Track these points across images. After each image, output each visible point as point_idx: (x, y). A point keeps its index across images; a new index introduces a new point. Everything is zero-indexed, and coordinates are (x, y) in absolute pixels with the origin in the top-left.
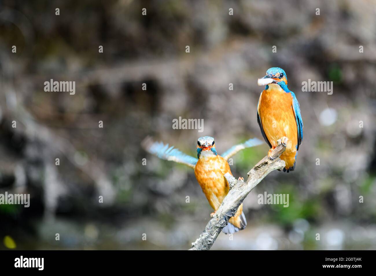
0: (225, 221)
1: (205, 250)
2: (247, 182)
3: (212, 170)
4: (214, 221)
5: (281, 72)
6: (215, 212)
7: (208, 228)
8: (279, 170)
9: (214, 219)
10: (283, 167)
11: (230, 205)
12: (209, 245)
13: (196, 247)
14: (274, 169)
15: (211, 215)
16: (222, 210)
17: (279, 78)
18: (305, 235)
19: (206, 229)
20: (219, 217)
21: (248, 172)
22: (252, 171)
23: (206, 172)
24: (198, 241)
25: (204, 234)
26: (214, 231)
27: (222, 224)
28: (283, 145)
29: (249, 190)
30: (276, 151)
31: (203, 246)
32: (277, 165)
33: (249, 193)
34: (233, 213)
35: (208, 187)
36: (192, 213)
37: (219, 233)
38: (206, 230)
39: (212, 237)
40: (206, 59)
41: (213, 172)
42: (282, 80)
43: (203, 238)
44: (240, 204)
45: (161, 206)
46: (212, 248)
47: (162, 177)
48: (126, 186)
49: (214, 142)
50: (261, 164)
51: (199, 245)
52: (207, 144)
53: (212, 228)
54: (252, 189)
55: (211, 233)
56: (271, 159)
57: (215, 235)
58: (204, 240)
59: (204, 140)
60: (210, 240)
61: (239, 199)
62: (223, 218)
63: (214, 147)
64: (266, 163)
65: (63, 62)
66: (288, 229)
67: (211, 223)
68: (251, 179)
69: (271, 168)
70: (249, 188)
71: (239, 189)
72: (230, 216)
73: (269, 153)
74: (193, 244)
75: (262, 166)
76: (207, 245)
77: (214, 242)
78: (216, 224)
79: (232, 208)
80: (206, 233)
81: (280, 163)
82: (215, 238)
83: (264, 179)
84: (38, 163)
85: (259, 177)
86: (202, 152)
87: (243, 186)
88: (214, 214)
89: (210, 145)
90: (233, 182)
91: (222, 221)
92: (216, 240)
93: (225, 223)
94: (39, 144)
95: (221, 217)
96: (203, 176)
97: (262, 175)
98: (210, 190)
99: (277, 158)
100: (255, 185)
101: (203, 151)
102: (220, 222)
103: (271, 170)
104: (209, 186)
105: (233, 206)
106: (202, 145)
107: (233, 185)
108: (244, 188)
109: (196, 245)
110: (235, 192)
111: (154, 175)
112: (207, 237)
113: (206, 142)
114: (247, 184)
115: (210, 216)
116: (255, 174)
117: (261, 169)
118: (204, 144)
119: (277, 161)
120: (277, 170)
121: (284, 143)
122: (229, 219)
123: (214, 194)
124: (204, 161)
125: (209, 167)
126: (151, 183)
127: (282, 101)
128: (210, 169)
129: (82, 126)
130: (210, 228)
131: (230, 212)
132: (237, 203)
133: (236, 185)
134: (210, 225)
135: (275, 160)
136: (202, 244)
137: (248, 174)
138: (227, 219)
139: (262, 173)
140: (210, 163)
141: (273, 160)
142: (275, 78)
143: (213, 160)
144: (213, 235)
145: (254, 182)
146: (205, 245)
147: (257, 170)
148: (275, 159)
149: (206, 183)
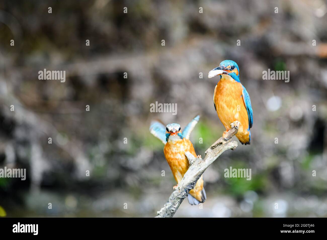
0: (186, 193)
1: (168, 217)
2: (205, 159)
3: (178, 152)
4: (176, 193)
5: (232, 65)
6: (177, 185)
7: (171, 199)
8: (232, 149)
9: (176, 191)
10: (235, 146)
11: (190, 180)
12: (172, 213)
13: (160, 215)
14: (228, 148)
15: (174, 187)
16: (184, 183)
17: (230, 70)
18: (255, 205)
19: (170, 199)
20: (181, 190)
21: (205, 151)
22: (209, 150)
23: (172, 153)
24: (162, 210)
25: (168, 204)
26: (177, 201)
27: (183, 195)
28: (236, 128)
29: (206, 166)
30: (230, 133)
31: (167, 215)
32: (230, 145)
33: (206, 169)
34: (193, 186)
35: (174, 166)
36: (157, 186)
37: (181, 203)
38: (169, 201)
39: (174, 206)
40: (170, 54)
41: (178, 153)
42: (233, 71)
43: (167, 207)
44: (198, 179)
45: (131, 180)
46: (175, 216)
47: (132, 155)
48: (101, 162)
49: (180, 128)
50: (216, 144)
51: (164, 213)
52: (174, 130)
53: (174, 199)
54: (209, 165)
55: (174, 203)
56: (225, 140)
57: (177, 205)
58: (168, 209)
59: (172, 126)
60: (173, 209)
61: (197, 174)
62: (184, 191)
63: (180, 132)
64: (221, 143)
65: (47, 56)
66: (239, 199)
67: (173, 195)
68: (208, 157)
69: (225, 147)
70: (207, 164)
71: (197, 166)
72: (190, 188)
73: (224, 134)
74: (158, 212)
75: (217, 146)
76: (170, 214)
77: (176, 211)
78: (178, 195)
79: (192, 182)
80: (169, 203)
81: (233, 143)
82: (177, 208)
83: (219, 157)
84: (25, 143)
85: (215, 155)
86: (170, 137)
87: (201, 163)
88: (176, 187)
89: (177, 131)
90: (193, 159)
91: (183, 193)
92: (178, 209)
93: (186, 195)
94: (26, 127)
95: (183, 189)
96: (170, 156)
97: (218, 154)
98: (175, 168)
99: (231, 139)
100: (212, 162)
101: (171, 135)
102: (182, 193)
103: (225, 149)
104: (174, 164)
105: (192, 180)
106: (171, 131)
107: (192, 162)
108: (202, 165)
109: (161, 213)
110: (194, 168)
111: (124, 153)
112: (170, 206)
113: (174, 128)
114: (205, 161)
115: (173, 189)
116: (211, 152)
117: (217, 149)
118: (172, 130)
119: (231, 142)
120: (231, 149)
121: (236, 126)
122: (189, 191)
123: (179, 171)
124: (172, 144)
125: (175, 150)
126: (122, 160)
127: (233, 89)
128: (176, 151)
129: (63, 111)
130: (173, 199)
131: (190, 186)
132: (196, 177)
133: (195, 162)
134: (173, 196)
135: (228, 141)
136: (166, 212)
137: (206, 152)
138: (187, 191)
139: (218, 152)
140: (177, 146)
141: (227, 140)
142: (226, 69)
143: (179, 144)
144: (175, 205)
145: (210, 159)
146: (168, 214)
147: (213, 149)
148: (228, 139)
149: (172, 161)
